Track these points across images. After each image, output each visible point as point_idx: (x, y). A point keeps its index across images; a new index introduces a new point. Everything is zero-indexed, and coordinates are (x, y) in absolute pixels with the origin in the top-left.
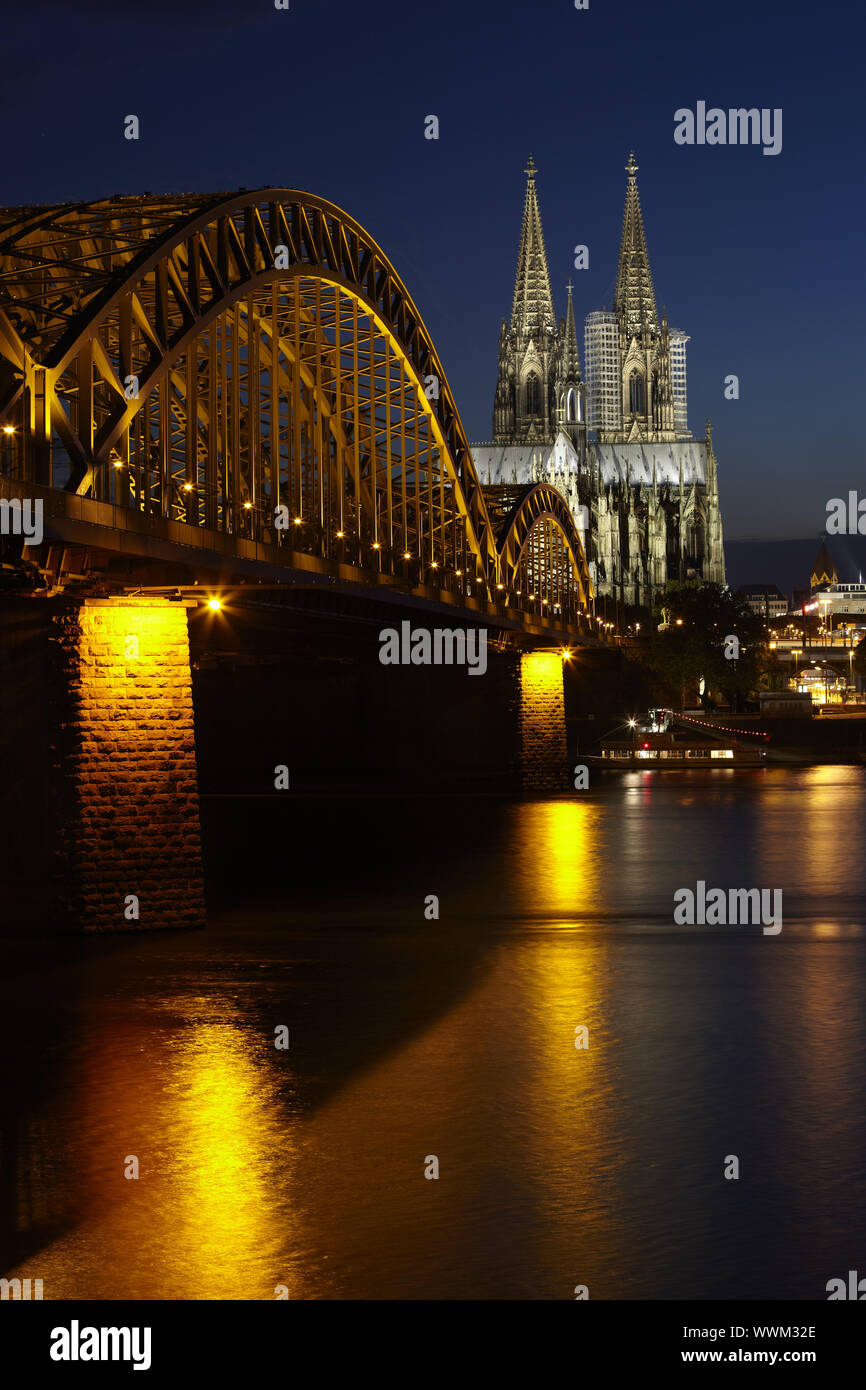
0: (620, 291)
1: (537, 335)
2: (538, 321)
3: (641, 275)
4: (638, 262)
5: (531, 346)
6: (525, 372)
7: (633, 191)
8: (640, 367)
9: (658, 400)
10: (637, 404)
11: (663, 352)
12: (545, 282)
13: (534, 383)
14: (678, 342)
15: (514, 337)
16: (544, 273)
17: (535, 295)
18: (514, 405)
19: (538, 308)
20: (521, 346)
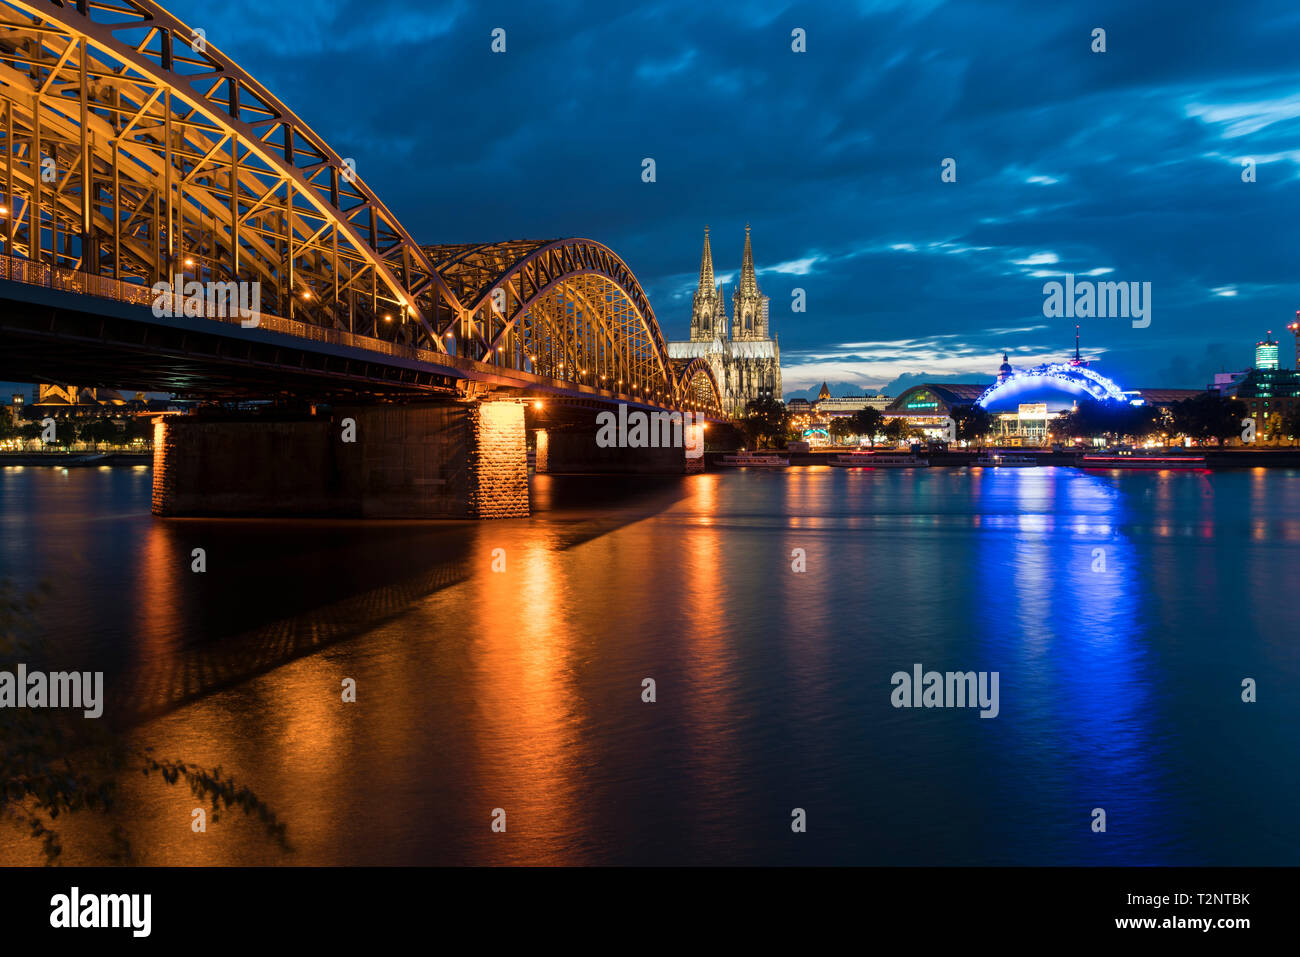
0: (741, 281)
1: (707, 299)
2: (709, 292)
3: (750, 273)
4: (749, 267)
6: (703, 313)
7: (748, 238)
8: (749, 310)
9: (756, 324)
10: (748, 326)
11: (759, 305)
13: (707, 318)
14: (765, 301)
15: (698, 299)
16: (712, 272)
17: (707, 282)
18: (698, 326)
19: (710, 287)
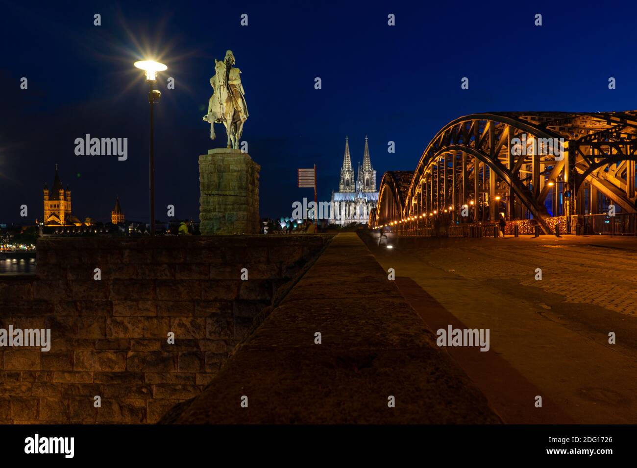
0: (364, 162)
1: (348, 171)
2: (349, 168)
3: (368, 159)
4: (367, 157)
5: (347, 173)
6: (346, 178)
7: (367, 143)
8: (368, 178)
9: (372, 184)
10: (368, 185)
11: (372, 175)
12: (350, 160)
13: (348, 181)
14: (375, 172)
15: (344, 171)
16: (350, 159)
17: (347, 163)
18: (344, 184)
19: (349, 166)
20: (345, 173)
